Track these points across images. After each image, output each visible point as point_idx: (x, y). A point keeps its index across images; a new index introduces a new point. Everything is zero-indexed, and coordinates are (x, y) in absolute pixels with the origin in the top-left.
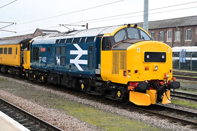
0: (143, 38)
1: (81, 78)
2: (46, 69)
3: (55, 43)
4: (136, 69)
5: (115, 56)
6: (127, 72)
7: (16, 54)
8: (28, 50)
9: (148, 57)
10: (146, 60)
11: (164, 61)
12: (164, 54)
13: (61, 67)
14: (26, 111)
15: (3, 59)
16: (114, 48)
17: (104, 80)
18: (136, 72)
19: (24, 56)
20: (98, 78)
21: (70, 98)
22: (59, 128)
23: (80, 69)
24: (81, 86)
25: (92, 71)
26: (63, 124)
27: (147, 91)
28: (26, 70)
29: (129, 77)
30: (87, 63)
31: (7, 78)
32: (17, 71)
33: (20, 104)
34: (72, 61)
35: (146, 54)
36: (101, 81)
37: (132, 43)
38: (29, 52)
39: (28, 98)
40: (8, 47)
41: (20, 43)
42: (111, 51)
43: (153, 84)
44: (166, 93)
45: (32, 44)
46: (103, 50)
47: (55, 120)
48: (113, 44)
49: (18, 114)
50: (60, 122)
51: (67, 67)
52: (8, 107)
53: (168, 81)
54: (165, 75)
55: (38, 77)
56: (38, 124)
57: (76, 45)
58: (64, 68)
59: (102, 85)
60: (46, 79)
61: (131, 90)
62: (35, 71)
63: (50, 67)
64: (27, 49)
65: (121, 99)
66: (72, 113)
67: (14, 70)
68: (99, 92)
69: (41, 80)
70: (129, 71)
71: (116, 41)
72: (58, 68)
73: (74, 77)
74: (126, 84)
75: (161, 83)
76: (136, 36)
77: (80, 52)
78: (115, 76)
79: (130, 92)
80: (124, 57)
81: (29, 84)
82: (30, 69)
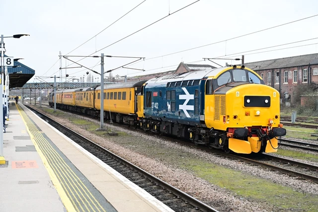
0: (251, 80)
1: (189, 126)
2: (158, 117)
3: (166, 86)
4: (235, 115)
5: (216, 100)
6: (226, 117)
7: (130, 99)
8: (142, 94)
9: (248, 101)
10: (246, 105)
11: (268, 105)
12: (269, 98)
13: (172, 113)
14: (145, 170)
15: (117, 106)
16: (216, 93)
17: (208, 127)
18: (235, 117)
19: (138, 102)
20: (203, 126)
21: (207, 157)
22: (179, 189)
23: (188, 116)
24: (190, 135)
25: (197, 117)
26: (184, 186)
27: (249, 138)
28: (140, 118)
29: (227, 122)
30: (193, 109)
31: (132, 132)
32: (131, 119)
33: (139, 163)
34: (181, 107)
35: (246, 98)
36: (206, 128)
37: (233, 87)
38: (142, 97)
39: (152, 156)
40: (122, 91)
41: (134, 86)
42: (213, 95)
43: (254, 131)
44: (270, 141)
45: (146, 87)
46: (207, 94)
47: (177, 181)
48: (216, 87)
49: (134, 174)
50: (181, 183)
51: (177, 114)
52: (125, 166)
53: (272, 128)
54: (269, 122)
55: (152, 127)
56: (155, 185)
57: (184, 89)
58: (174, 115)
59: (206, 132)
60: (158, 128)
61: (229, 137)
62: (149, 119)
63: (161, 114)
64: (140, 93)
65: (222, 147)
66: (201, 173)
67: (128, 119)
68: (204, 140)
69: (154, 130)
70: (228, 116)
71: (219, 85)
72: (168, 114)
73: (184, 125)
74: (226, 130)
75: (265, 129)
76: (244, 79)
77: (188, 97)
78: (216, 122)
79: (230, 139)
80: (224, 101)
81: (158, 140)
82: (144, 117)
